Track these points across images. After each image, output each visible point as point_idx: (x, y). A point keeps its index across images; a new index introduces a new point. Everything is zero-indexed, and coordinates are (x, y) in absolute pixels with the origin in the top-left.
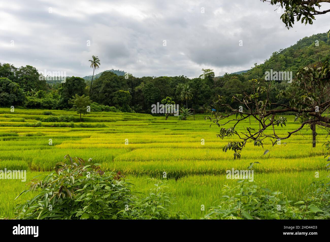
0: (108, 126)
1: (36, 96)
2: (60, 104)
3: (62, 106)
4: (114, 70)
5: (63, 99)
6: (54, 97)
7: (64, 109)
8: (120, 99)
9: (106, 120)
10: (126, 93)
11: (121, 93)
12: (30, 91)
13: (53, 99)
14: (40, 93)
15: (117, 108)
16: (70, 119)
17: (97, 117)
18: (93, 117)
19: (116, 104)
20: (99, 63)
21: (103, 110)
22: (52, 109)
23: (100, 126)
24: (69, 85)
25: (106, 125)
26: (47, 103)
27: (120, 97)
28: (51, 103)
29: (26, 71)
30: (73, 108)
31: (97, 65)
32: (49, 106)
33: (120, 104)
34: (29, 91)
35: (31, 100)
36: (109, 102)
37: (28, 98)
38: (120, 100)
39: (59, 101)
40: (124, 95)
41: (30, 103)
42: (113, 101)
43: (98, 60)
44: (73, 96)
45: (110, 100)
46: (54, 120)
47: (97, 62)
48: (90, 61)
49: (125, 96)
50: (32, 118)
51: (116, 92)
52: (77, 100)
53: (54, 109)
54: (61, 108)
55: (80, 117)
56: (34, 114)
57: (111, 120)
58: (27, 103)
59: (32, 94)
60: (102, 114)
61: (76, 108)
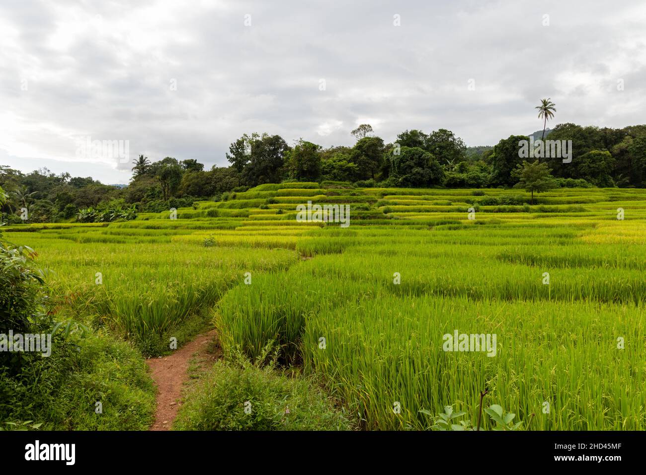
0: (589, 209)
1: (455, 170)
2: (494, 180)
3: (497, 183)
4: (551, 129)
5: (496, 171)
6: (482, 170)
7: (500, 186)
8: (594, 165)
9: (576, 200)
10: (605, 155)
11: (595, 155)
12: (447, 164)
13: (482, 173)
14: (462, 166)
15: (588, 181)
16: (515, 200)
17: (556, 197)
18: (549, 196)
19: (585, 174)
20: (554, 109)
21: (562, 186)
22: (481, 188)
23: (576, 210)
24: (507, 149)
25: (586, 209)
26: (474, 178)
27: (594, 162)
28: (480, 179)
29: (439, 136)
30: (519, 183)
31: (550, 113)
32: (478, 183)
33: (594, 174)
34: (444, 165)
35: (452, 176)
36: (571, 173)
37: (446, 173)
38: (593, 167)
39: (490, 175)
40: (601, 158)
41: (450, 180)
42: (580, 170)
43: (550, 104)
44: (518, 165)
45: (574, 169)
46: (492, 202)
47: (549, 108)
48: (537, 107)
49: (603, 160)
50: (459, 201)
51: (585, 155)
52: (526, 169)
53: (484, 187)
54: (495, 186)
55: (531, 197)
56: (458, 195)
57: (586, 200)
58: (446, 181)
59: (449, 169)
60: (565, 192)
61: (525, 183)
